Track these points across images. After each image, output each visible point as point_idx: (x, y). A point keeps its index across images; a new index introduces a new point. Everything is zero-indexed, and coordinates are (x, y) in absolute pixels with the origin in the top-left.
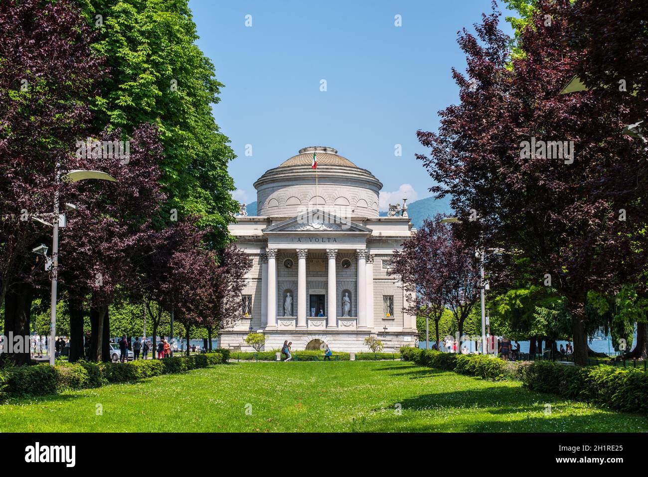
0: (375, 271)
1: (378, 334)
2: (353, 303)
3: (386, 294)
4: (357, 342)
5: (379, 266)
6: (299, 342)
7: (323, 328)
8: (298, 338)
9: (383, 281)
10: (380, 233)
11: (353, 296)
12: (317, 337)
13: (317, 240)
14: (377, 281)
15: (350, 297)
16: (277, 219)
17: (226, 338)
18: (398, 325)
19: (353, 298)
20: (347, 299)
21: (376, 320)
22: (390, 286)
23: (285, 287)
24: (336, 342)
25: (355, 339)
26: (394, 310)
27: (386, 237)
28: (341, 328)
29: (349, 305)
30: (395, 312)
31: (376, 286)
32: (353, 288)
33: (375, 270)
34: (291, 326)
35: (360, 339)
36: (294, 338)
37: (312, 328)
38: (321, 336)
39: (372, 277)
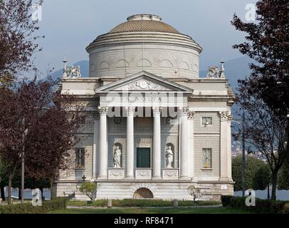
1: (198, 183)
2: (176, 156)
3: (205, 147)
4: (180, 190)
5: (199, 122)
6: (127, 190)
7: (149, 178)
8: (126, 187)
9: (202, 135)
10: (200, 93)
11: (175, 149)
12: (143, 185)
14: (197, 135)
15: (173, 149)
16: (108, 80)
17: (62, 187)
18: (215, 175)
19: (176, 151)
20: (170, 151)
21: (196, 170)
22: (208, 140)
24: (161, 190)
25: (177, 187)
26: (213, 161)
27: (206, 96)
28: (165, 178)
29: (172, 156)
31: (196, 139)
32: (176, 142)
33: (196, 126)
34: (120, 175)
36: (123, 187)
37: (138, 177)
38: (147, 184)
39: (193, 132)
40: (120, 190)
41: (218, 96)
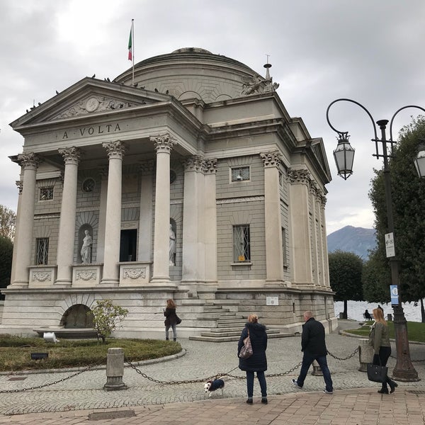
0: (219, 187)
1: (216, 293)
2: (178, 241)
3: (237, 223)
4: (145, 310)
5: (226, 177)
6: (51, 310)
7: (93, 284)
8: (52, 303)
9: (232, 201)
10: (226, 124)
11: (178, 227)
12: (79, 300)
13: (91, 131)
14: (222, 202)
15: (175, 230)
18: (256, 276)
19: (178, 232)
21: (220, 268)
22: (243, 208)
23: (83, 221)
25: (141, 303)
26: (252, 249)
27: (233, 127)
29: (173, 244)
30: (252, 253)
31: (221, 210)
32: (179, 215)
33: (220, 185)
35: (150, 303)
36: (45, 303)
37: (79, 284)
38: (86, 297)
39: (214, 197)
40: (40, 309)
41: (255, 123)
